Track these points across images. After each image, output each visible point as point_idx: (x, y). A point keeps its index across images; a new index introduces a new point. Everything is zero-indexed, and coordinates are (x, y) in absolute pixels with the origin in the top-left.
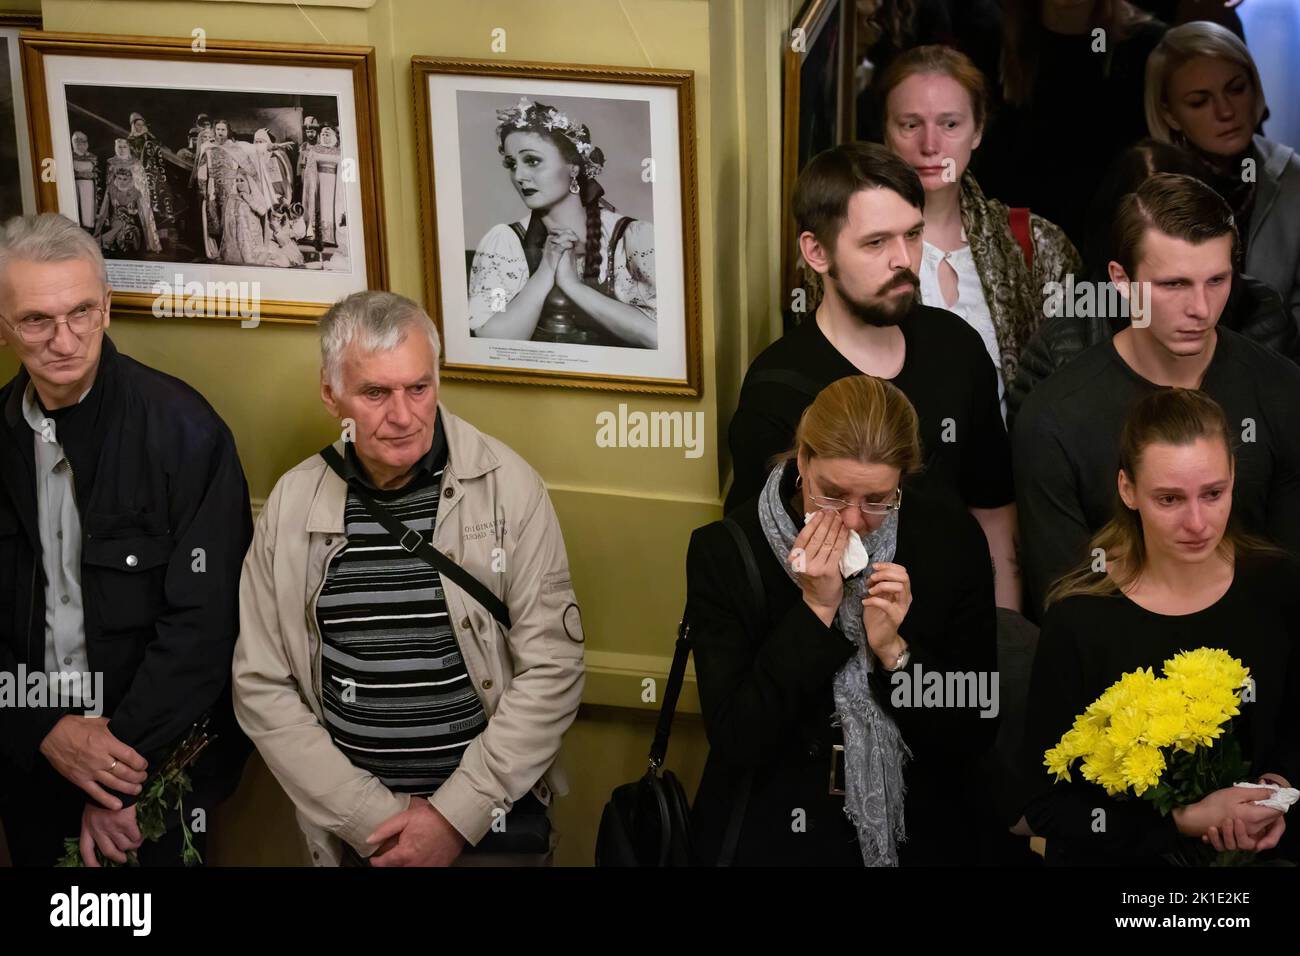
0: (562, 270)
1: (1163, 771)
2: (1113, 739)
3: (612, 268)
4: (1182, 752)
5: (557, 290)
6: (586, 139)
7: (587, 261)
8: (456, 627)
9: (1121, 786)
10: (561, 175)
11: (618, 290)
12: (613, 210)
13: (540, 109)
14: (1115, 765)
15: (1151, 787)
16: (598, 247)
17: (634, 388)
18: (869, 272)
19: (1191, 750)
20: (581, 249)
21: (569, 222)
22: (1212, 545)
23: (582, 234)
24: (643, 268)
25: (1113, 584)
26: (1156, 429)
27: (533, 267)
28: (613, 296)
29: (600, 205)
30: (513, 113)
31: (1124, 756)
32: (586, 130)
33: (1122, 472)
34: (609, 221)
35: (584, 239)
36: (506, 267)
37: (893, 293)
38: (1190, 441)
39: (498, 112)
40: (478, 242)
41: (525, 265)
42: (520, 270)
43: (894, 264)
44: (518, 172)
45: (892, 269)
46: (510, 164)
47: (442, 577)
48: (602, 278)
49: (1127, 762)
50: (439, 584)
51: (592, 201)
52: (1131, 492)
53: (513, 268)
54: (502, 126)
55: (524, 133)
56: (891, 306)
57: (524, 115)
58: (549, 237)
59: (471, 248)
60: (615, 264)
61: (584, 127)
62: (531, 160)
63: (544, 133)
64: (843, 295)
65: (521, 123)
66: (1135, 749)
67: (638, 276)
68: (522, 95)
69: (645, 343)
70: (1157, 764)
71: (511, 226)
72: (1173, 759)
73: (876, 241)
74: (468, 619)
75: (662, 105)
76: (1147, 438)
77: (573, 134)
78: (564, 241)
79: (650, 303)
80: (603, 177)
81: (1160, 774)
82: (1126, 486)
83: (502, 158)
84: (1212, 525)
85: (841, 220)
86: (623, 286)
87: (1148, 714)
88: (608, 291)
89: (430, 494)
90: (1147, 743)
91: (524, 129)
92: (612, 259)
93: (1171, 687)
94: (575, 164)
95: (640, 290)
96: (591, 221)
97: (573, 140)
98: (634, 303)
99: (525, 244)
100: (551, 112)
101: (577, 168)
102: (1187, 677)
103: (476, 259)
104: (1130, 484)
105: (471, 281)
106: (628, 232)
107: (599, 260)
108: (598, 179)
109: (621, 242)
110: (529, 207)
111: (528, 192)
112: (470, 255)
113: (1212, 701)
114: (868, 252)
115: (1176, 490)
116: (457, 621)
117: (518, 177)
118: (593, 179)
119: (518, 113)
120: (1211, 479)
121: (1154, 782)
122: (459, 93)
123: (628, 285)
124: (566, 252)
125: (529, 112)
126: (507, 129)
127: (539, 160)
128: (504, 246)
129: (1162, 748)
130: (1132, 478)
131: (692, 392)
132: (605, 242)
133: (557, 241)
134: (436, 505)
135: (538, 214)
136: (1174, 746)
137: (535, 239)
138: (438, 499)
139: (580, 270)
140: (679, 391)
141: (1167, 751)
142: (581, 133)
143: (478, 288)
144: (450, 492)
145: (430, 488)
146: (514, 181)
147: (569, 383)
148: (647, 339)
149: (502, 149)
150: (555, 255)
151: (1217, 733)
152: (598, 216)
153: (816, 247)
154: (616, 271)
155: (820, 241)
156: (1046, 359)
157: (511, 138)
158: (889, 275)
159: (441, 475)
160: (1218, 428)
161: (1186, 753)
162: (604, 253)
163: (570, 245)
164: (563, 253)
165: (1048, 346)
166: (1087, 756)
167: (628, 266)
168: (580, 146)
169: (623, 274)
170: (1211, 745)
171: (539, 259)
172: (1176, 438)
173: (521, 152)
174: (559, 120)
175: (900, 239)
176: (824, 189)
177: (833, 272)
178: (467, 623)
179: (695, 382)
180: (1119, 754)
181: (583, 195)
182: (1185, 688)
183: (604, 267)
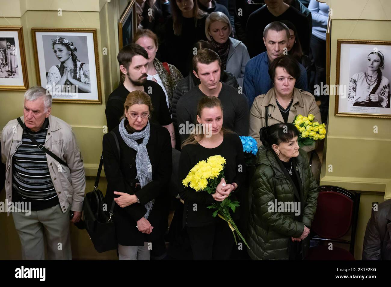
0: (68, 76)
1: (207, 184)
2: (196, 178)
3: (80, 75)
4: (211, 179)
5: (67, 80)
6: (72, 45)
7: (74, 73)
8: (48, 165)
9: (199, 189)
10: (67, 54)
11: (82, 80)
12: (80, 61)
13: (61, 39)
14: (197, 184)
15: (205, 188)
16: (76, 70)
17: (86, 102)
18: (136, 74)
19: (213, 179)
20: (72, 71)
21: (69, 64)
22: (219, 130)
23: (73, 67)
24: (87, 75)
25: (196, 141)
26: (205, 105)
27: (62, 75)
28: (80, 81)
29: (77, 60)
30: (55, 40)
31: (198, 182)
32: (72, 43)
33: (198, 115)
34: (79, 64)
35: (73, 68)
36: (56, 76)
37: (142, 79)
38: (213, 107)
39: (52, 40)
40: (49, 70)
41: (60, 75)
42: (59, 76)
43: (142, 72)
44: (57, 53)
45: (142, 73)
46: (55, 52)
47: (46, 154)
48: (78, 77)
49: (199, 183)
50: (45, 155)
51: (75, 60)
52: (200, 120)
53: (57, 76)
54: (53, 43)
55: (58, 45)
56: (141, 81)
57: (58, 40)
58: (65, 68)
59: (47, 72)
60: (80, 74)
61: (72, 42)
62: (60, 51)
63: (62, 44)
64: (130, 79)
65: (57, 42)
66: (201, 180)
67: (86, 76)
68: (57, 36)
69: (88, 92)
70: (206, 182)
71: (56, 66)
72: (209, 181)
73: (138, 67)
74: (51, 163)
75: (90, 37)
76: (203, 107)
77: (69, 44)
78: (68, 69)
79: (89, 82)
80: (77, 54)
81: (207, 185)
82: (199, 119)
83: (53, 50)
84: (219, 126)
85: (130, 63)
86: (83, 78)
87: (203, 172)
88: (79, 80)
89: (44, 134)
90: (203, 178)
91: (58, 43)
92: (80, 73)
93: (208, 165)
94: (70, 51)
95: (87, 79)
96: (75, 64)
97: (69, 46)
98: (85, 83)
99: (60, 70)
100: (64, 39)
101: (71, 52)
102: (211, 162)
103: (48, 74)
104: (200, 118)
105: (48, 79)
106: (83, 66)
107: (77, 73)
108: (75, 54)
109: (82, 69)
110: (60, 62)
111: (60, 58)
112: (47, 74)
113: (217, 167)
114: (136, 70)
115: (210, 119)
116: (49, 164)
117: (57, 54)
118: (75, 55)
119: (57, 40)
120: (218, 116)
121: (206, 187)
122: (43, 36)
123: (84, 79)
124: (69, 72)
125: (59, 39)
126: (54, 44)
127: (62, 51)
128: (54, 70)
129: (207, 179)
130: (200, 117)
131: (100, 103)
132: (78, 69)
133: (67, 69)
134: (46, 136)
135: (63, 63)
136: (209, 178)
137: (62, 69)
138: (46, 135)
139: (73, 75)
140: (97, 102)
141: (208, 179)
142: (71, 44)
143: (49, 81)
144: (49, 134)
145: (44, 132)
146: (56, 56)
147: (71, 102)
148: (88, 91)
149: (53, 48)
150: (67, 72)
151: (218, 174)
152: (76, 63)
153: (124, 68)
154: (81, 75)
155: (125, 67)
156: (180, 91)
157: (55, 46)
158: (141, 75)
159: (47, 129)
160: (219, 104)
161: (212, 179)
162: (78, 71)
163: (70, 70)
164: (68, 72)
165: (180, 88)
166: (191, 182)
167: (83, 74)
168: (71, 47)
169: (82, 77)
170: (217, 177)
171: (63, 73)
172: (210, 107)
173: (58, 49)
174: (66, 41)
175: (143, 67)
176: (127, 55)
177: (128, 74)
178: (51, 164)
179: (100, 100)
180: (197, 181)
181: (72, 58)
182: (211, 165)
183: (78, 75)
